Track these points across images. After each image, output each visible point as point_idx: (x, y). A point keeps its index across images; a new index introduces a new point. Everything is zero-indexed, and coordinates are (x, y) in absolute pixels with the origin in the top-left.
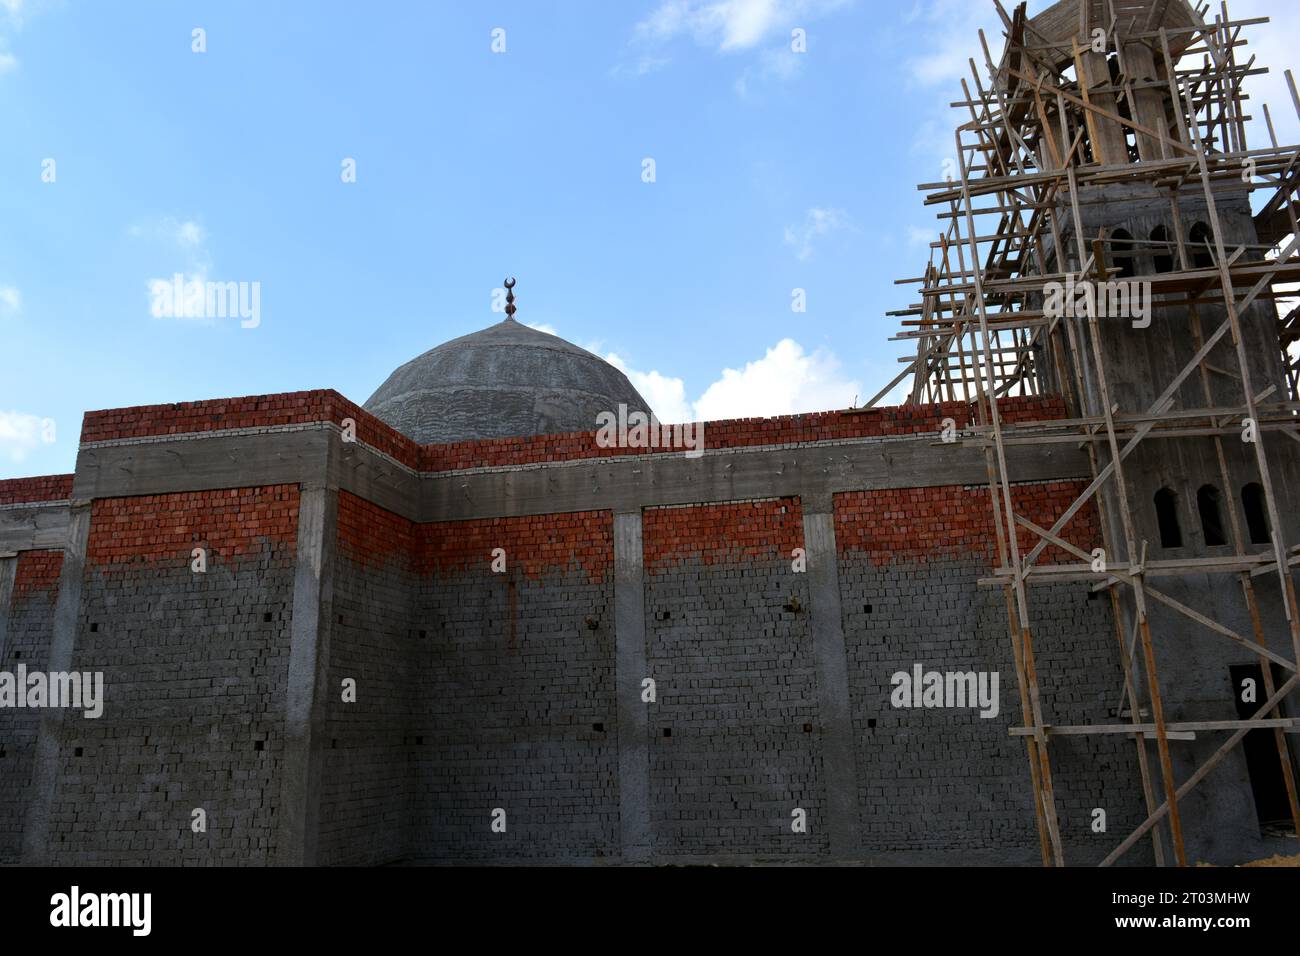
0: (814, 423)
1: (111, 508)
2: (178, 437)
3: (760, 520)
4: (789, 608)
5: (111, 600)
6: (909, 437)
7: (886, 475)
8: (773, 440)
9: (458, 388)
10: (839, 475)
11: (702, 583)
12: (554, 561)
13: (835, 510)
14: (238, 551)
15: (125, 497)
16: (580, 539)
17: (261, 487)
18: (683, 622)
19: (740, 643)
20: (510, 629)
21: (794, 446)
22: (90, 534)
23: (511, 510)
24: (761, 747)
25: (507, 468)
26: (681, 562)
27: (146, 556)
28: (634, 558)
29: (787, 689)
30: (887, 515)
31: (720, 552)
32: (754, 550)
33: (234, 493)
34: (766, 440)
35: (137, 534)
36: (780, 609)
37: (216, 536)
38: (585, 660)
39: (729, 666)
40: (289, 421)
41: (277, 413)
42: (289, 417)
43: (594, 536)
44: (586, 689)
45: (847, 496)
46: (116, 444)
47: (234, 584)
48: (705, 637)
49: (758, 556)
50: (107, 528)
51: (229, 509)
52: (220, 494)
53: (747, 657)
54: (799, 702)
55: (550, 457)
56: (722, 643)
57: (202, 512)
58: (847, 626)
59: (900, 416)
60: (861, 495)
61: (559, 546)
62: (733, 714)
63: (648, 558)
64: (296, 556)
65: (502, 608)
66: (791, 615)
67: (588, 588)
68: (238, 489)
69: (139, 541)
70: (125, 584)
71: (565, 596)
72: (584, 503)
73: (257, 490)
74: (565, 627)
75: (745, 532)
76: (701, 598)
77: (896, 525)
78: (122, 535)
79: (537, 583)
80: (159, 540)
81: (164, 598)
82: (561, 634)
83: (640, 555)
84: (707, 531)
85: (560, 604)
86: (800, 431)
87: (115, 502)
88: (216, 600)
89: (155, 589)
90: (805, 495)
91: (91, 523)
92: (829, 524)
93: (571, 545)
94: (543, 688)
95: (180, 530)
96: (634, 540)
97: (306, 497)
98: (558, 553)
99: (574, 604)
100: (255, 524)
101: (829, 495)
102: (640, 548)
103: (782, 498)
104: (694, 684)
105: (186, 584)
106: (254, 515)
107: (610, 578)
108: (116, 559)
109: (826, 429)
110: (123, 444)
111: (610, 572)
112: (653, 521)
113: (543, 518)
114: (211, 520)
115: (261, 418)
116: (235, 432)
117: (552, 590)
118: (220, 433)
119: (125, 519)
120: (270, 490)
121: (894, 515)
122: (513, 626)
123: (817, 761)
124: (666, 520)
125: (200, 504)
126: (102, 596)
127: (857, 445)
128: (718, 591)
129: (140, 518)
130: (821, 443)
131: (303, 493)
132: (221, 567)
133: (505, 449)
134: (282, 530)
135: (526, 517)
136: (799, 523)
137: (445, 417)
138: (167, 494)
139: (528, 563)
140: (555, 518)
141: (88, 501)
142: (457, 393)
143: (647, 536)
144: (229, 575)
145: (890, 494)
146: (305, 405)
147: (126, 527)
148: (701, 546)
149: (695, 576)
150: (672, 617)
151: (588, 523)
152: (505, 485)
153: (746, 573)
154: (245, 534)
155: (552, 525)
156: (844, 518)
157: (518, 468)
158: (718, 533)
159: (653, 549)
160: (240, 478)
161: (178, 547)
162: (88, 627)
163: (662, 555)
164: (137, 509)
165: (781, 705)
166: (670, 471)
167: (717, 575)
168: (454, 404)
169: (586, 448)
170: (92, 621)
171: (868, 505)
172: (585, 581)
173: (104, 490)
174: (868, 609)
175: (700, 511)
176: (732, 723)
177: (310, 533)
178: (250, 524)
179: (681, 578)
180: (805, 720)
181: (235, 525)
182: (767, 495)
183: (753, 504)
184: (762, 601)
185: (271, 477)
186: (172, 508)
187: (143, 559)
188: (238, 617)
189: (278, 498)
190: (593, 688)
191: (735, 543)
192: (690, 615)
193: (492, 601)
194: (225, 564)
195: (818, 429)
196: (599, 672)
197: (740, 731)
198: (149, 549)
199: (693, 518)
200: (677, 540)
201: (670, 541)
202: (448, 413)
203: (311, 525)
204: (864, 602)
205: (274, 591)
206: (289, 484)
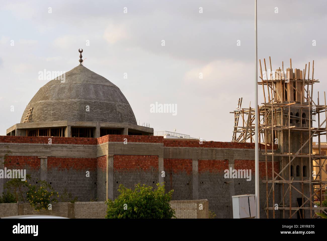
0: (232, 144)
1: (118, 157)
2: (131, 143)
3: (221, 164)
4: (225, 183)
5: (120, 177)
6: (249, 150)
7: (244, 157)
8: (224, 147)
9: (95, 101)
10: (236, 156)
11: (209, 176)
12: (180, 169)
13: (235, 163)
14: (146, 169)
15: (121, 155)
16: (185, 165)
17: (150, 156)
18: (205, 184)
19: (216, 189)
20: (171, 183)
21: (228, 149)
22: (114, 162)
23: (171, 158)
24: (219, 209)
25: (170, 147)
26: (205, 172)
27: (127, 168)
28: (196, 170)
29: (224, 199)
30: (244, 165)
31: (213, 170)
32: (219, 170)
33: (145, 156)
34: (223, 147)
35: (124, 163)
36: (224, 183)
37: (142, 165)
38: (186, 191)
39: (214, 194)
40: (155, 142)
41: (152, 140)
42: (155, 141)
43: (188, 165)
44: (187, 197)
45: (237, 161)
46: (117, 143)
47: (146, 175)
48: (210, 188)
49: (220, 172)
50: (117, 161)
51: (144, 160)
52: (141, 156)
53: (217, 192)
54: (226, 201)
55: (179, 146)
56: (213, 189)
57: (138, 160)
58: (235, 187)
59: (248, 145)
60: (239, 160)
61: (181, 166)
62: (214, 203)
63: (199, 170)
64: (158, 170)
65: (169, 179)
66: (226, 184)
67: (187, 176)
68: (145, 155)
69: (125, 165)
70: (123, 174)
71: (182, 177)
72: (186, 157)
73: (149, 156)
74: (182, 184)
75: (218, 166)
76: (209, 180)
77: (245, 167)
78: (121, 163)
79: (176, 174)
80: (130, 165)
81: (132, 177)
82: (181, 185)
83: (198, 170)
84: (211, 166)
85: (181, 179)
86: (229, 146)
87: (118, 156)
88: (143, 178)
89: (130, 175)
90: (229, 159)
91: (114, 160)
92: (233, 166)
93: (184, 166)
94: (178, 196)
95: (134, 163)
96: (196, 166)
97: (159, 159)
98: (181, 168)
99: (184, 179)
100: (150, 163)
101: (234, 160)
102: (198, 168)
103: (225, 160)
104: (207, 197)
105: (136, 175)
106: (149, 161)
107: (191, 174)
108: (120, 168)
109: (234, 146)
110: (119, 143)
111: (191, 173)
112: (200, 162)
113: (178, 160)
114: (140, 162)
115: (149, 141)
116: (144, 143)
117: (180, 176)
118: (140, 143)
119: (121, 160)
120: (152, 156)
121: (245, 165)
122: (172, 183)
123: (229, 213)
124: (203, 162)
125: (138, 158)
126: (118, 176)
127: (239, 150)
128: (212, 178)
129: (124, 160)
130: (233, 149)
131: (159, 158)
132: (143, 172)
133: (169, 143)
134: (155, 165)
135: (174, 159)
136: (228, 165)
137: (94, 111)
138: (130, 155)
139: (174, 169)
140: (180, 160)
141: (113, 155)
142: (95, 102)
143: (199, 165)
144: (145, 173)
145: (245, 161)
146: (158, 139)
147: (122, 162)
148: (209, 169)
149: (208, 175)
150: (203, 183)
151: (187, 162)
152: (169, 151)
153: (218, 175)
154: (148, 165)
155: (179, 162)
156: (236, 165)
157: (172, 148)
158: (213, 166)
159: (200, 168)
160: (146, 153)
161: (134, 167)
162: (116, 182)
163: (202, 170)
164: (124, 158)
165: (223, 202)
166: (204, 152)
167: (212, 175)
168: (96, 106)
169: (187, 144)
170: (117, 181)
171: (241, 163)
172: (186, 174)
173: (116, 153)
174: (239, 184)
175: (209, 161)
176: (214, 205)
177: (161, 166)
178: (148, 163)
179: (205, 175)
180: (227, 205)
181: (145, 163)
182: (222, 159)
183: (220, 161)
184: (220, 181)
185: (152, 154)
186: (131, 158)
187: (126, 169)
188: (148, 182)
189: (154, 158)
190: (188, 197)
191: (216, 168)
192: (207, 183)
193: (167, 177)
194: (144, 171)
195: (233, 146)
196: (189, 193)
197: (215, 206)
198: (127, 167)
199: (208, 162)
200: (205, 167)
201: (203, 167)
202: (94, 109)
203: (161, 164)
204: (239, 182)
205: (155, 177)
206: (156, 156)
